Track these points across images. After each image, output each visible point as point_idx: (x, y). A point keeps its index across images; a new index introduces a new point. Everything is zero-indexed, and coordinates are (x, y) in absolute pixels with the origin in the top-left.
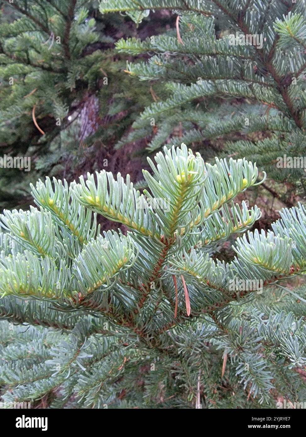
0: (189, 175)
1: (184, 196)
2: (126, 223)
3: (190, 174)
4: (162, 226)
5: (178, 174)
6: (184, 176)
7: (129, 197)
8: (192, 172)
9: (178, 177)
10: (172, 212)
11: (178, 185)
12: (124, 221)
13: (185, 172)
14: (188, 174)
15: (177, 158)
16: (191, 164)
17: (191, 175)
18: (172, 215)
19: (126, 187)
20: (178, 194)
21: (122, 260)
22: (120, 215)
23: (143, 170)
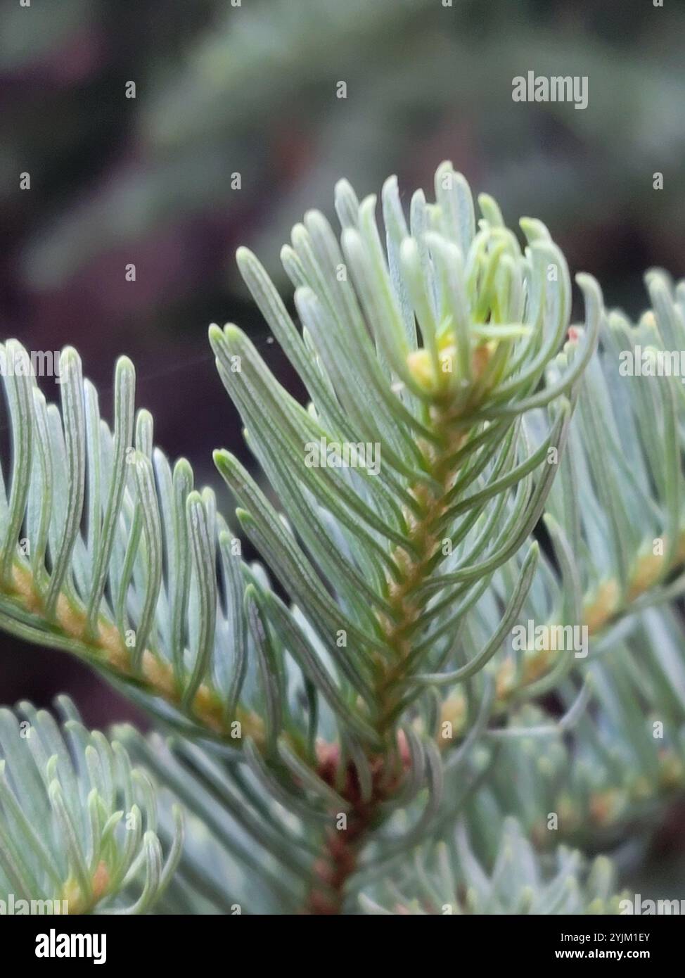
0: (482, 350)
1: (455, 479)
2: (105, 656)
3: (485, 341)
4: (324, 674)
5: (421, 344)
6: (448, 356)
7: (129, 500)
8: (497, 331)
9: (419, 362)
10: (386, 587)
11: (415, 409)
12: (92, 642)
13: (460, 327)
14: (474, 343)
15: (408, 247)
16: (491, 279)
17: (492, 346)
18: (382, 607)
19: (112, 440)
20: (416, 469)
21: (81, 878)
22: (71, 603)
23: (213, 329)
